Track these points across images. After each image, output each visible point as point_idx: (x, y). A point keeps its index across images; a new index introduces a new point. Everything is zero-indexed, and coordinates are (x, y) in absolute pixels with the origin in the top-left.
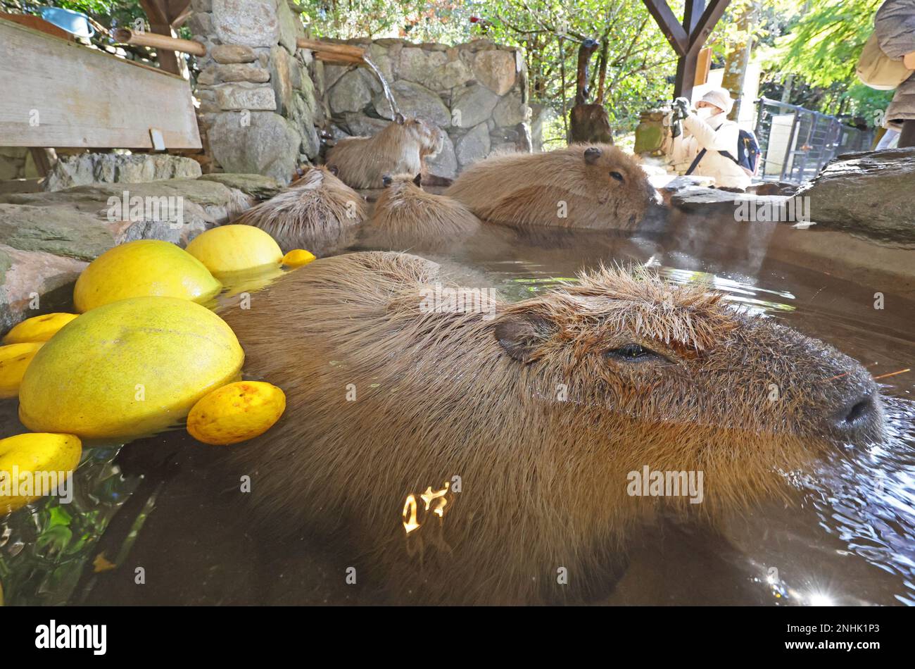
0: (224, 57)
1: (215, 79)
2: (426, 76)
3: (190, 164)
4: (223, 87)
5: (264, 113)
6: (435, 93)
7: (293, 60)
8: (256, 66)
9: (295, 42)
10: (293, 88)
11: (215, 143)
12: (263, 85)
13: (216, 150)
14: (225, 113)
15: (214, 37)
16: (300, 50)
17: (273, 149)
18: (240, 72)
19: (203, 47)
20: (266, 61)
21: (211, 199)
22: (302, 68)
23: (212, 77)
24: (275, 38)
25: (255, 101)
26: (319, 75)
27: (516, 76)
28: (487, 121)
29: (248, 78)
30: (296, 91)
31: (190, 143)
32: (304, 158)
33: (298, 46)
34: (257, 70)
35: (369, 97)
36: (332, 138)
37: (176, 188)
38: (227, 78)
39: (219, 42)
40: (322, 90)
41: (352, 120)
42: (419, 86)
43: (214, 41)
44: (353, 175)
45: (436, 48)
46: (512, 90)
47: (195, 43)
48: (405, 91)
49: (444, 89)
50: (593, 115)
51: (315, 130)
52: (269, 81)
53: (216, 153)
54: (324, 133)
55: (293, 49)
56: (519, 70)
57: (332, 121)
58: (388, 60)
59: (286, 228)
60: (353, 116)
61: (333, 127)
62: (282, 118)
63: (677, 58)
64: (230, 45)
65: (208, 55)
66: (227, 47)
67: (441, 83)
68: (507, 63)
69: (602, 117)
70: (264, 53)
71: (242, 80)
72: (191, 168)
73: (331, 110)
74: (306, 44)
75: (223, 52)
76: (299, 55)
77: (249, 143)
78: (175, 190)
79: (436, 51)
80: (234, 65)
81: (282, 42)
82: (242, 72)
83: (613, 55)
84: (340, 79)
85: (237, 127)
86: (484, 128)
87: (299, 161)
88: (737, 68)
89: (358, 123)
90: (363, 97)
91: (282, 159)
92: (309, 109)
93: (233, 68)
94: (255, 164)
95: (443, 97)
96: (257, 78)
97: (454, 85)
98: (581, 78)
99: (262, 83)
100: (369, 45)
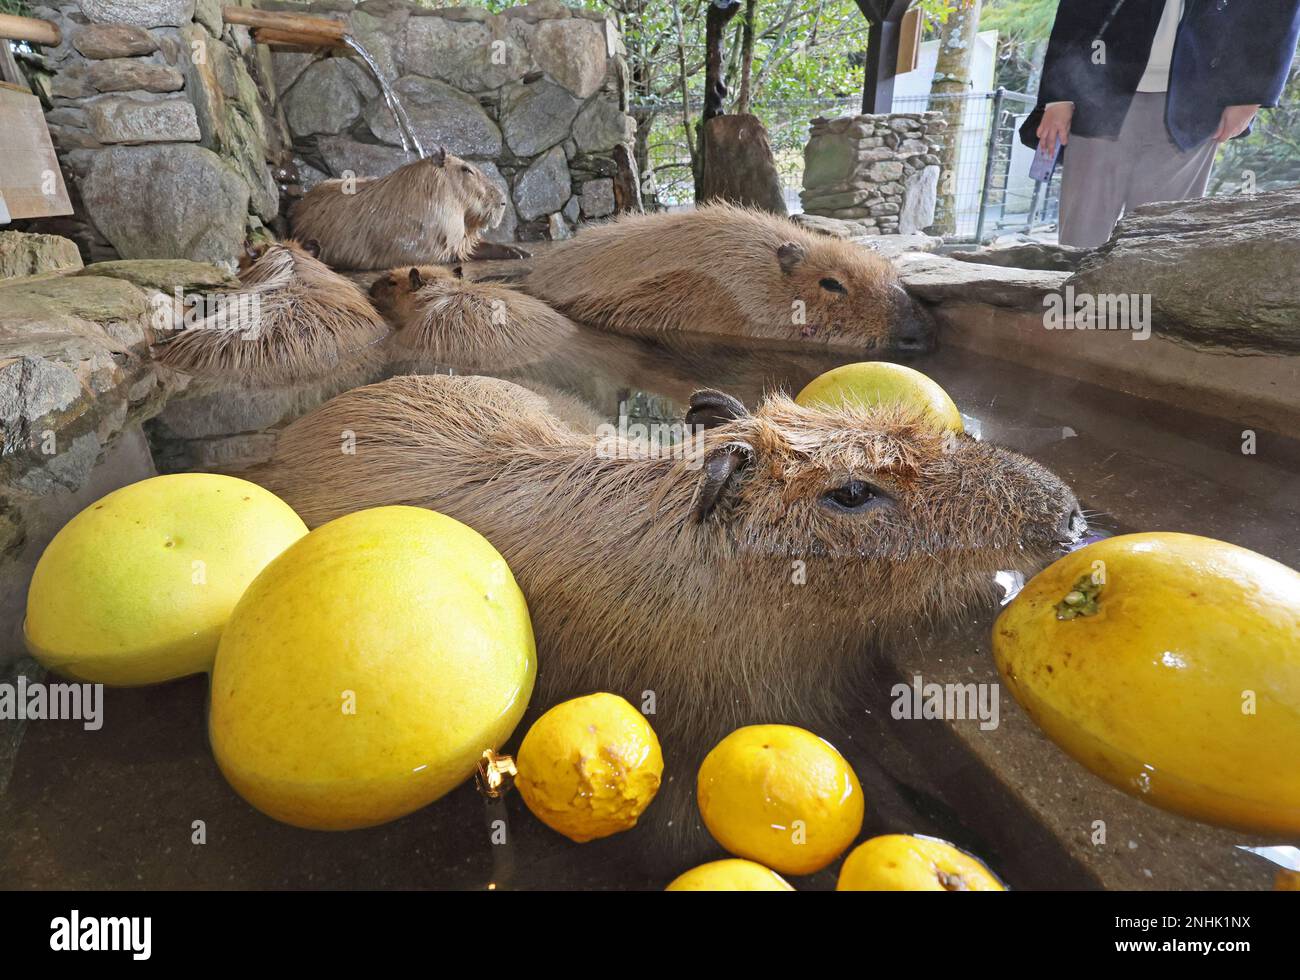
0: (98, 47)
1: (85, 88)
2: (455, 67)
3: (61, 247)
4: (100, 101)
5: (180, 147)
6: (471, 97)
7: (220, 47)
8: (157, 61)
9: (219, 12)
10: (226, 97)
11: (97, 202)
12: (174, 95)
13: (99, 216)
14: (108, 150)
15: (75, 9)
16: (229, 26)
17: (201, 210)
18: (130, 73)
19: (56, 29)
20: (175, 51)
21: (114, 311)
22: (235, 59)
23: (78, 84)
24: (186, 10)
25: (161, 126)
26: (265, 71)
27: (608, 64)
28: (562, 143)
29: (144, 83)
30: (230, 102)
31: (52, 207)
32: (256, 222)
33: (226, 21)
34: (161, 69)
35: (354, 104)
36: (297, 182)
37: (51, 296)
38: (106, 85)
39: (85, 20)
40: (272, 97)
41: (329, 148)
42: (442, 84)
43: (73, 16)
44: (345, 248)
45: (467, 15)
46: (604, 90)
47: (40, 23)
48: (418, 94)
49: (487, 89)
50: (743, 133)
51: (269, 170)
52: (182, 89)
53: (99, 222)
54: (283, 172)
55: (217, 25)
56: (612, 53)
57: (294, 152)
58: (384, 40)
59: (247, 358)
60: (331, 141)
61: (297, 162)
62: (213, 155)
63: (868, 26)
64: (106, 26)
65: (65, 44)
66: (100, 28)
67: (479, 79)
68: (591, 40)
69: (759, 136)
70: (170, 37)
71: (134, 89)
72: (62, 255)
73: (290, 130)
74: (240, 16)
75: (95, 39)
76: (228, 35)
77: (159, 200)
78: (49, 300)
79: (469, 21)
80: (117, 62)
81: (199, 16)
82: (133, 74)
83: (760, 20)
84: (301, 76)
85: (132, 172)
86: (558, 154)
87: (248, 229)
88: (960, 39)
89: (340, 152)
90: (346, 107)
91: (219, 227)
92: (255, 134)
93: (117, 67)
94: (172, 238)
95: (485, 103)
96: (162, 85)
97: (503, 82)
98: (712, 62)
99: (169, 92)
100: (349, 12)
